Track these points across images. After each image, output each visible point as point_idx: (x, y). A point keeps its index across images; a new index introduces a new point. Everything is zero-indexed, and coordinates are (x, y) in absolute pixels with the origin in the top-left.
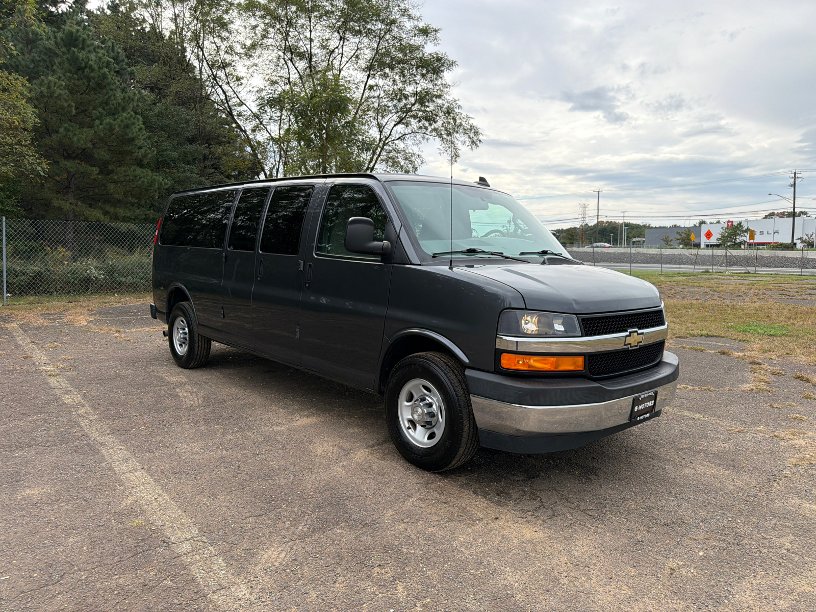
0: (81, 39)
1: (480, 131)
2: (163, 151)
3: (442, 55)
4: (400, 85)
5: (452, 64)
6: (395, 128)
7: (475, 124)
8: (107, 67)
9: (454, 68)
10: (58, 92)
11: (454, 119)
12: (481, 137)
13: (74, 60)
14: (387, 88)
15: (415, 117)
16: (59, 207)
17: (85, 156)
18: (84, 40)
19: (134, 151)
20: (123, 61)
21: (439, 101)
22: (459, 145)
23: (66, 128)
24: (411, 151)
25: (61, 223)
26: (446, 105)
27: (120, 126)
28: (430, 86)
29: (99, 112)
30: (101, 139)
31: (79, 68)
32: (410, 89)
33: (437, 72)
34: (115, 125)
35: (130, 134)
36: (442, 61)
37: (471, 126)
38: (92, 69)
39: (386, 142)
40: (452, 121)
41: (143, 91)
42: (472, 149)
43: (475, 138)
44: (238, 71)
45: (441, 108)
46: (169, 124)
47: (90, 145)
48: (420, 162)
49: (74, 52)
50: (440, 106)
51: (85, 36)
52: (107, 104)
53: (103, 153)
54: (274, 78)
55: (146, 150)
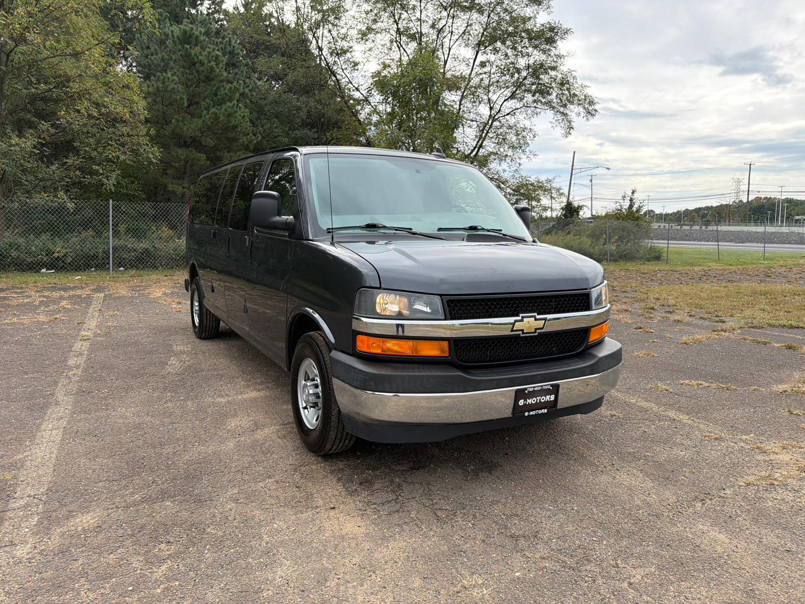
0: (195, 36)
1: (595, 101)
2: (276, 137)
3: (555, 24)
4: (512, 59)
5: (567, 32)
6: (505, 103)
7: (589, 94)
8: (215, 61)
9: (569, 36)
10: (172, 86)
11: (568, 89)
12: (597, 107)
13: (187, 56)
14: (499, 63)
15: (529, 91)
16: (173, 190)
17: (194, 143)
18: (197, 37)
19: (238, 138)
20: (239, 53)
21: (553, 73)
22: (572, 116)
23: (176, 119)
24: (523, 126)
25: (173, 205)
26: (560, 76)
27: (224, 114)
28: (544, 57)
29: (207, 103)
30: (209, 128)
31: (191, 63)
32: (522, 62)
33: (551, 41)
34: (220, 114)
35: (233, 122)
36: (555, 31)
37: (585, 96)
38: (202, 64)
39: (496, 117)
40: (567, 92)
41: (257, 81)
42: (588, 119)
43: (590, 108)
44: (355, 57)
45: (555, 80)
46: (281, 111)
47: (198, 133)
48: (532, 136)
49: (187, 48)
50: (554, 78)
51: (198, 33)
52: (216, 95)
53: (209, 140)
54: (387, 62)
55: (251, 137)
